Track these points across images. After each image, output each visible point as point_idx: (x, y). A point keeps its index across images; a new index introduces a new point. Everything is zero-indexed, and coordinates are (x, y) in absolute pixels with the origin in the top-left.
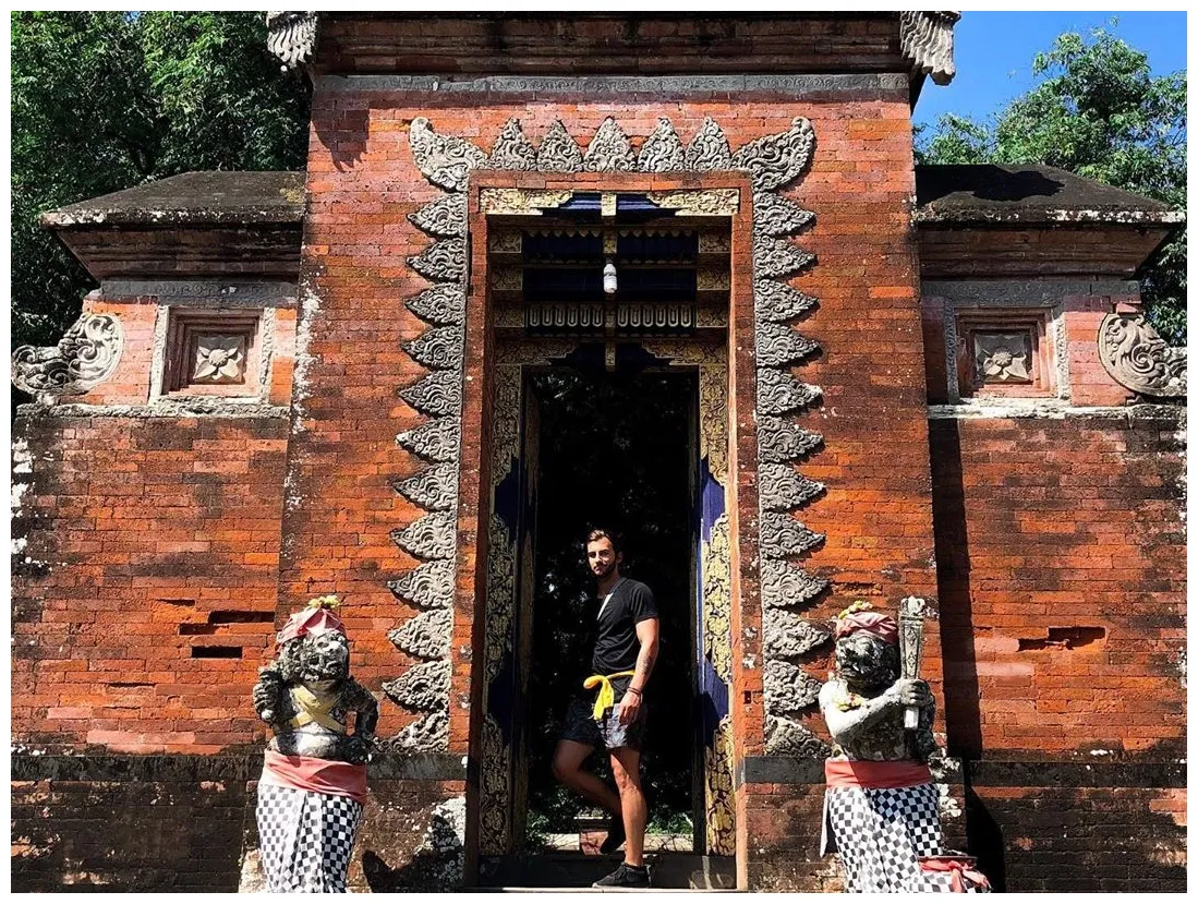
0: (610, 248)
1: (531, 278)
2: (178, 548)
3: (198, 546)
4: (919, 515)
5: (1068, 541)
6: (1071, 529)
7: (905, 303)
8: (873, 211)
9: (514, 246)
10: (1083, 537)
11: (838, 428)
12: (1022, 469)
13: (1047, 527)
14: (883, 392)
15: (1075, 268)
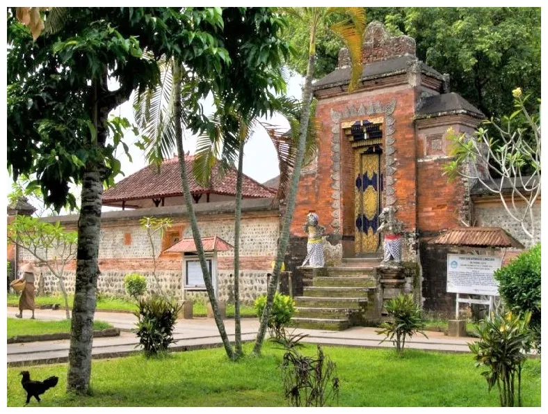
0: (365, 131)
1: (355, 137)
2: (303, 199)
3: (306, 199)
4: (412, 185)
5: (441, 186)
6: (442, 184)
7: (412, 139)
8: (407, 117)
9: (349, 132)
10: (445, 185)
11: (399, 167)
12: (435, 172)
13: (438, 184)
14: (407, 159)
15: (448, 123)
